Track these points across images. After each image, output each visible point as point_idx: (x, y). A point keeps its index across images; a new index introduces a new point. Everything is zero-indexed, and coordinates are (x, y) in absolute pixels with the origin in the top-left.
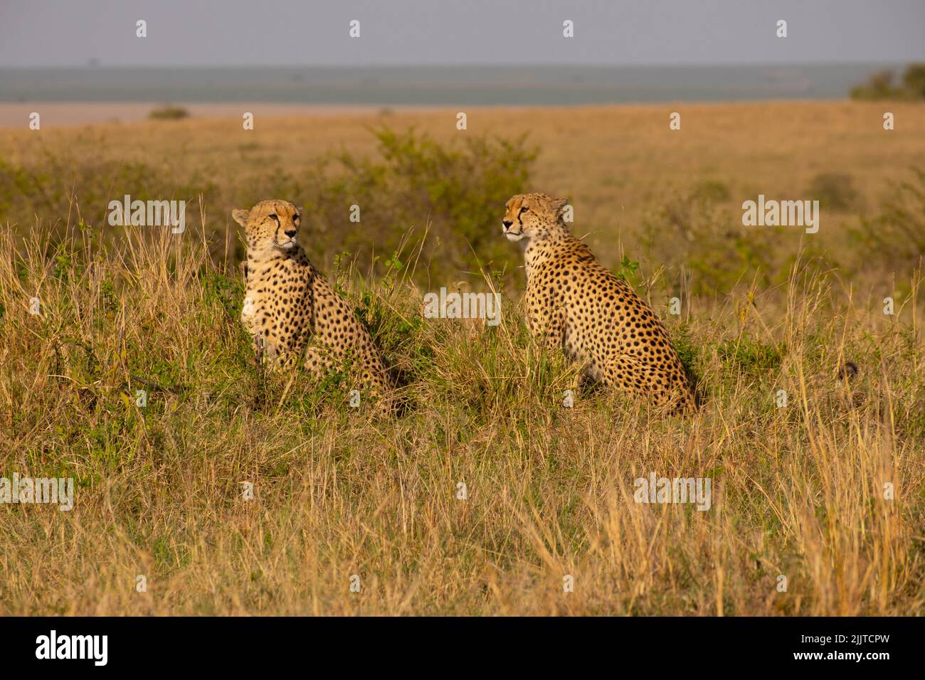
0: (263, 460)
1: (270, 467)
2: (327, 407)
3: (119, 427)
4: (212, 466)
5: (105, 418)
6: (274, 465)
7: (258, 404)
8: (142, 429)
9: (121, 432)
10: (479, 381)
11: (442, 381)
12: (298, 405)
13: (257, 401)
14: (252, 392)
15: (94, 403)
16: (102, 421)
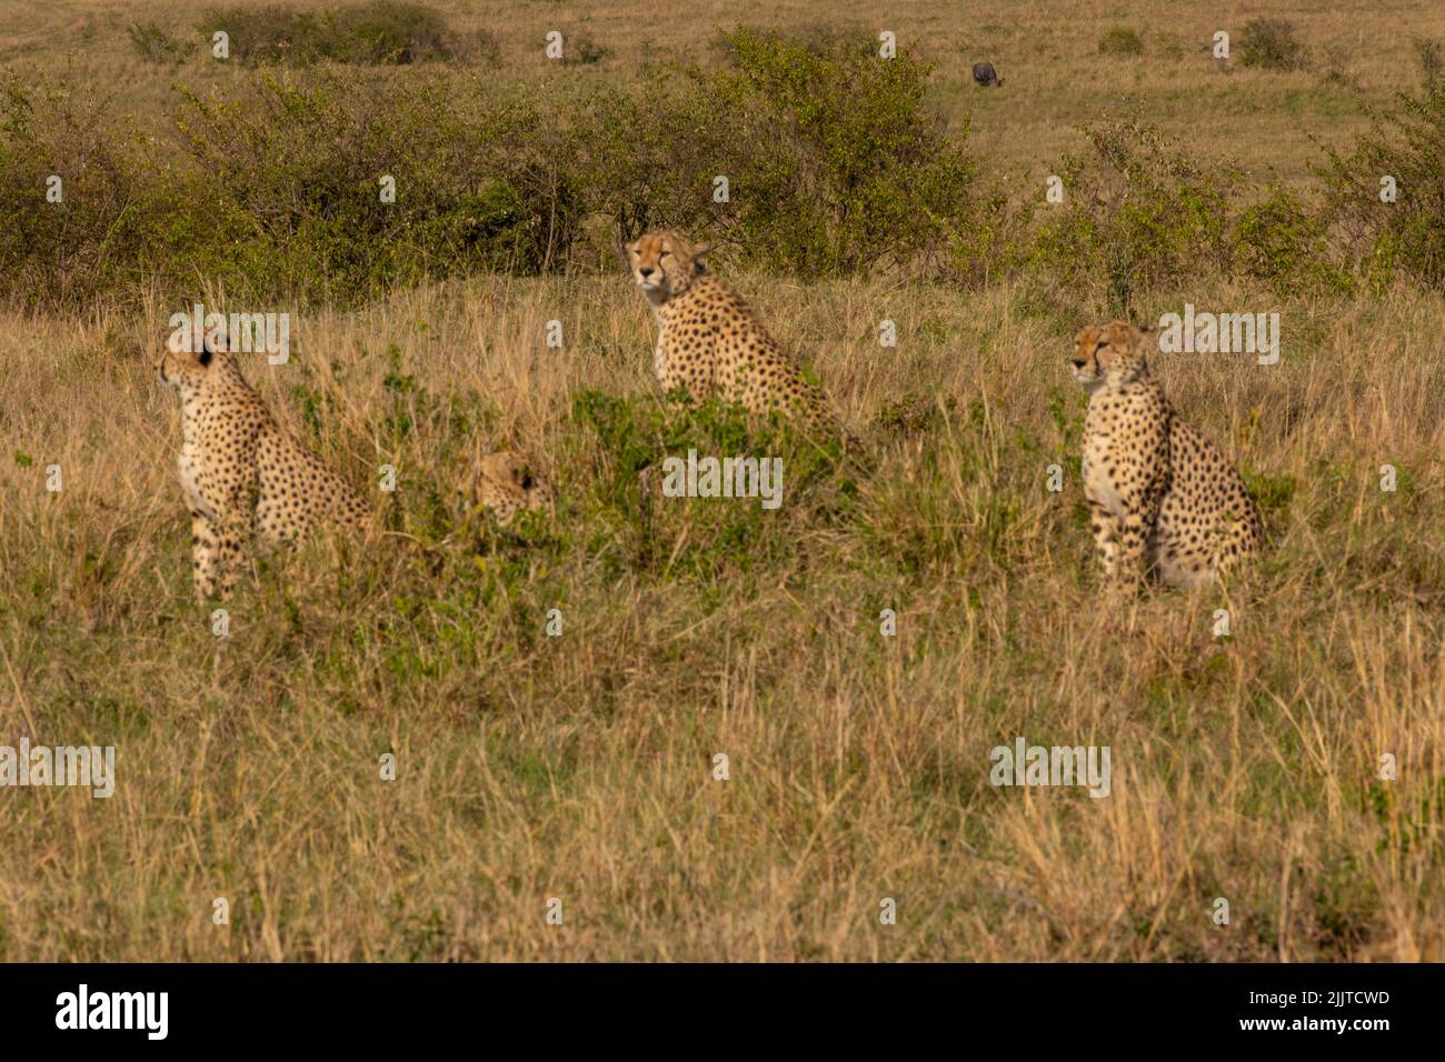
0: (653, 643)
1: (661, 651)
2: (728, 566)
3: (473, 598)
4: (590, 649)
5: (456, 587)
6: (666, 646)
7: (643, 562)
8: (503, 602)
9: (476, 605)
10: (915, 528)
11: (870, 530)
12: (694, 564)
13: (642, 558)
14: (635, 546)
15: (441, 565)
16: (453, 591)
